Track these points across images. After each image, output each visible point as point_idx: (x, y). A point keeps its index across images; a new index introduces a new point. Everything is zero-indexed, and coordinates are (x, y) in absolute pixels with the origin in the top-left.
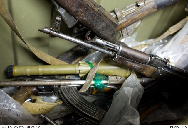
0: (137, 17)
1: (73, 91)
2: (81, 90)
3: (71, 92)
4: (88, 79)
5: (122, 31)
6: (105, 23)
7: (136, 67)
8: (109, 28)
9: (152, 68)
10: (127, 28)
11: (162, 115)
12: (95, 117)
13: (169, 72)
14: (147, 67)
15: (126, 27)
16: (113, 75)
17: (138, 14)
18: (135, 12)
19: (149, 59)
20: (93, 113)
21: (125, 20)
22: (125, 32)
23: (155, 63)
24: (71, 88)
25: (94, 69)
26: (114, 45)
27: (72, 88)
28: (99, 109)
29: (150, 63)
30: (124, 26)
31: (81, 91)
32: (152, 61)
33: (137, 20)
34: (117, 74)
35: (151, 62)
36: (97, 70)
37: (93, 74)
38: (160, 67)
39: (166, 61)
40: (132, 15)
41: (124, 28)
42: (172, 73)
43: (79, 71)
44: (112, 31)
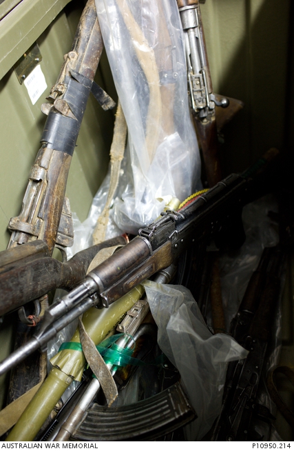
0: (57, 199)
1: (98, 415)
2: (108, 400)
3: (99, 421)
4: (98, 372)
5: (57, 242)
6: (30, 271)
7: (143, 275)
8: (41, 268)
9: (163, 248)
10: (59, 230)
11: (237, 278)
12: (179, 413)
13: (188, 224)
14: (157, 255)
15: (57, 231)
16: (121, 317)
17: (53, 193)
18: (44, 196)
19: (147, 242)
20: (169, 411)
21: (44, 224)
22: (63, 238)
23: (159, 238)
24: (89, 415)
25: (87, 347)
26: (82, 286)
27: (91, 412)
28: (167, 392)
29: (155, 245)
30: (53, 232)
31: (112, 402)
32: (154, 240)
33: (60, 203)
34: (125, 311)
35: (154, 243)
36: (93, 343)
37: (96, 356)
38: (170, 233)
39: (168, 217)
40: (47, 205)
41: (56, 236)
42: (193, 222)
43: (70, 376)
44: (50, 265)
